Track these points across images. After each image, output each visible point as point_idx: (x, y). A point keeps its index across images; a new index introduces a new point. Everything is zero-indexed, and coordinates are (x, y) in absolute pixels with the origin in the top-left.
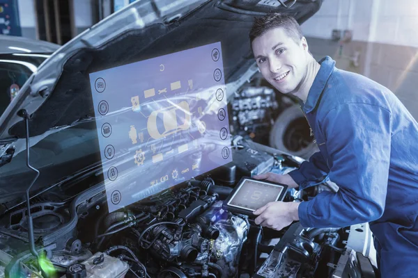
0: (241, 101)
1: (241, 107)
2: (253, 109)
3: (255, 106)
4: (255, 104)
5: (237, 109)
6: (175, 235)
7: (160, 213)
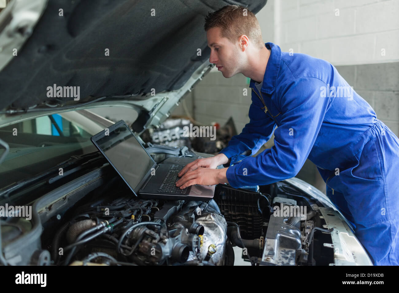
0: (160, 133)
1: (161, 139)
2: (172, 140)
3: (174, 138)
4: (174, 135)
5: (157, 141)
6: (161, 235)
7: (133, 217)
